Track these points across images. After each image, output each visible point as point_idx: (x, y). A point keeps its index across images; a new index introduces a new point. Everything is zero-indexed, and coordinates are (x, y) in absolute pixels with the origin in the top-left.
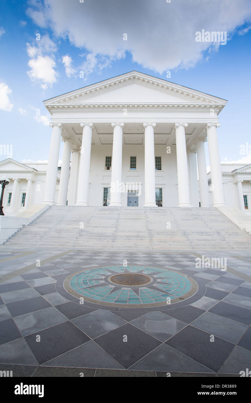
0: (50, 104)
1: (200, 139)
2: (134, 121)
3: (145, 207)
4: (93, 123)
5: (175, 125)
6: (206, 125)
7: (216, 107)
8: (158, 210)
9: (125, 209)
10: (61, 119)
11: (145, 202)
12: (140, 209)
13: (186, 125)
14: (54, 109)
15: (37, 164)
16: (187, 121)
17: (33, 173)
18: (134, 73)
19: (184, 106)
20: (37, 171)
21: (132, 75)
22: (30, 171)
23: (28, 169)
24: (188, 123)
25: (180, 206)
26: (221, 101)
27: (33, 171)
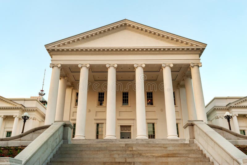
0: (51, 47)
1: (187, 76)
2: (126, 62)
3: (137, 139)
4: (90, 65)
5: (162, 66)
6: (189, 65)
7: (198, 49)
8: (149, 141)
9: (120, 141)
10: (61, 60)
11: (137, 135)
12: (132, 141)
13: (172, 66)
14: (54, 51)
15: (25, 100)
16: (172, 62)
17: (20, 109)
18: (125, 21)
19: (169, 49)
20: (25, 107)
21: (124, 22)
22: (18, 108)
23: (16, 105)
24: (173, 64)
25: (169, 138)
26: (201, 45)
27: (21, 108)
